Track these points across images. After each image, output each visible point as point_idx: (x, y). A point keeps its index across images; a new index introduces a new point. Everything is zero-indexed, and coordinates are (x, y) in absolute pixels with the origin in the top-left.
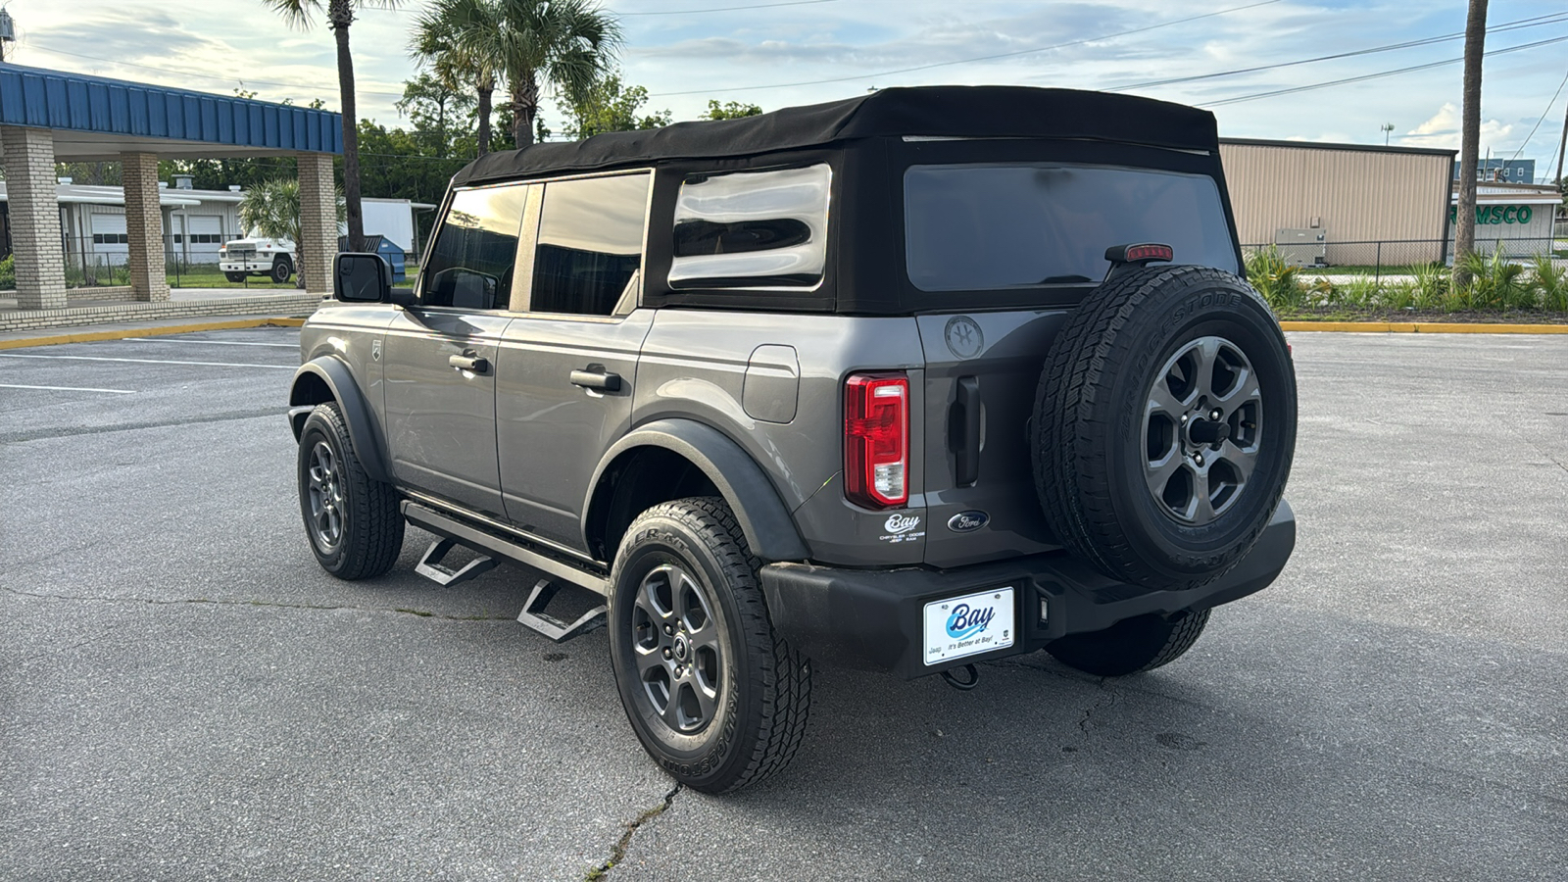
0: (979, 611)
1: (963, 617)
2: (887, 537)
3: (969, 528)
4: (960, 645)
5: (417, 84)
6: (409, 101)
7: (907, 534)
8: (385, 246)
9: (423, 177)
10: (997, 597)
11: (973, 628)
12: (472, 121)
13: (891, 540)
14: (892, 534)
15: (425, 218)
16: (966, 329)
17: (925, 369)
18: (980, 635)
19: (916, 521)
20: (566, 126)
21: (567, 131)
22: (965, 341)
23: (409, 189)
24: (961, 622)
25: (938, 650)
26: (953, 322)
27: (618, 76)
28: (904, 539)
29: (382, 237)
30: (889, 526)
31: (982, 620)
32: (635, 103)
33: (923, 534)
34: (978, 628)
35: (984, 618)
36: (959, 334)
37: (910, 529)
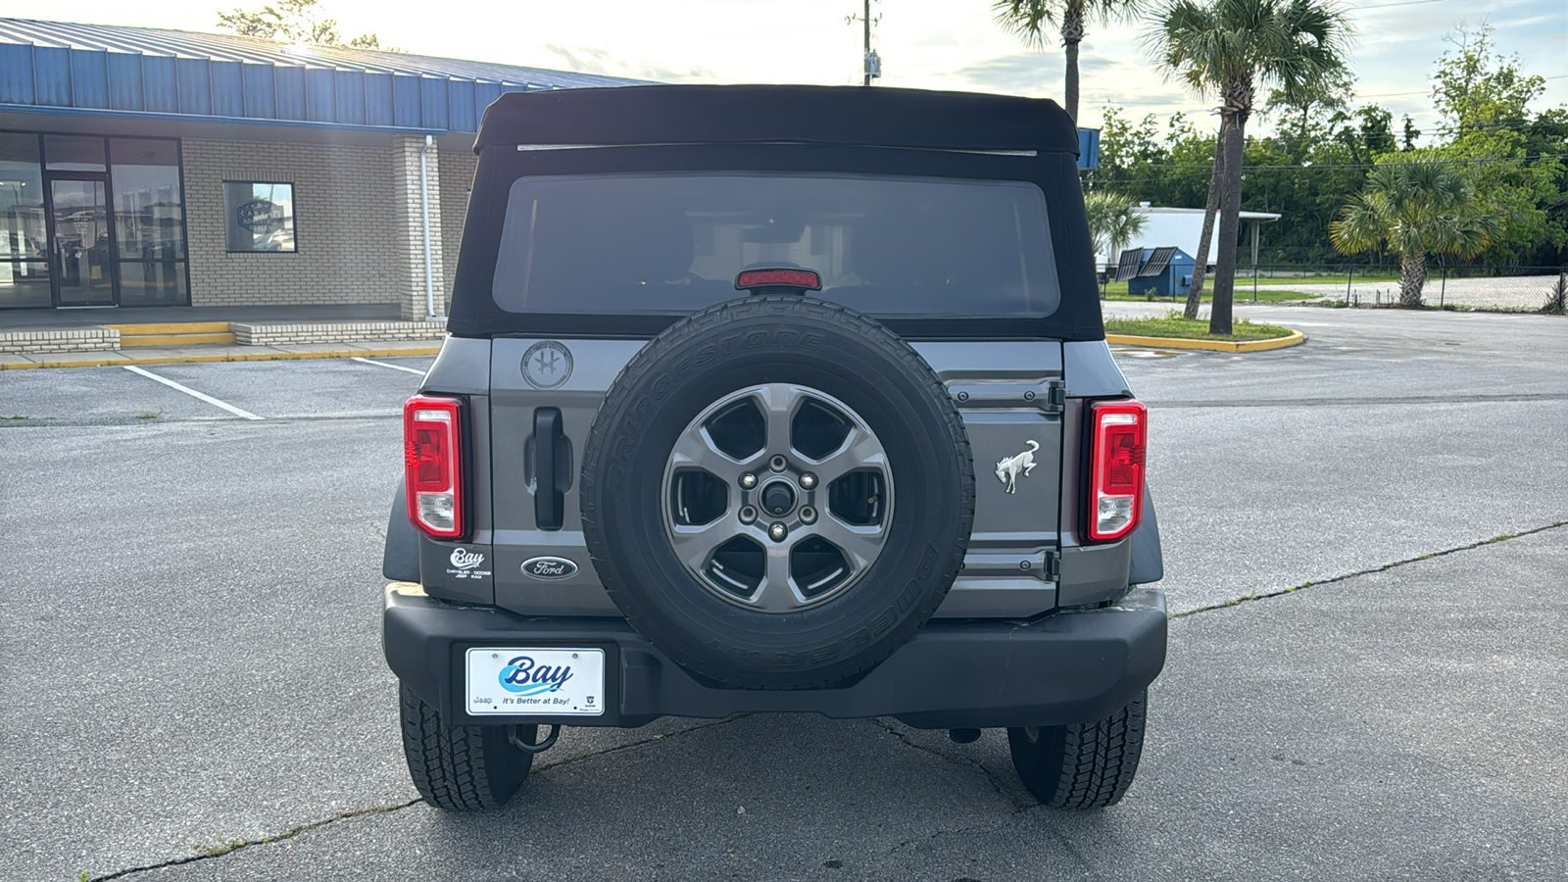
0: (550, 668)
1: (525, 671)
2: (453, 571)
3: (548, 575)
4: (520, 701)
5: (1282, 91)
6: (1271, 109)
7: (472, 570)
8: (1178, 257)
9: (1275, 186)
10: (575, 656)
11: (540, 685)
12: (1333, 126)
13: (457, 574)
14: (457, 568)
15: (1272, 228)
16: (552, 356)
17: (490, 395)
18: (548, 695)
19: (481, 559)
20: (1440, 126)
21: (1441, 132)
22: (547, 370)
23: (1259, 198)
24: (521, 676)
25: (488, 701)
26: (538, 347)
27: (1514, 66)
28: (469, 575)
29: (1177, 249)
30: (454, 559)
31: (553, 678)
32: (1529, 94)
33: (489, 573)
34: (548, 686)
35: (560, 677)
36: (541, 361)
37: (475, 566)
